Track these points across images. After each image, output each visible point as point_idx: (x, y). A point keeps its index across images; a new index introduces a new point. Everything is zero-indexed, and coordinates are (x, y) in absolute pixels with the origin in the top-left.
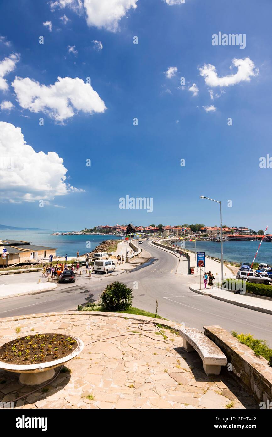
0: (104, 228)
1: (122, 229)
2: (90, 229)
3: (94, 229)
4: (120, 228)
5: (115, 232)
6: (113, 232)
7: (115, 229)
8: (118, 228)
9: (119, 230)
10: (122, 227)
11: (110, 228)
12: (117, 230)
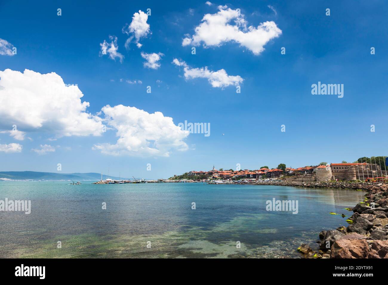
0: (197, 173)
1: (221, 173)
2: (179, 176)
3: (183, 175)
4: (217, 173)
5: (211, 178)
6: (207, 179)
7: (211, 174)
8: (215, 173)
9: (216, 175)
10: (221, 171)
11: (205, 173)
12: (214, 175)
